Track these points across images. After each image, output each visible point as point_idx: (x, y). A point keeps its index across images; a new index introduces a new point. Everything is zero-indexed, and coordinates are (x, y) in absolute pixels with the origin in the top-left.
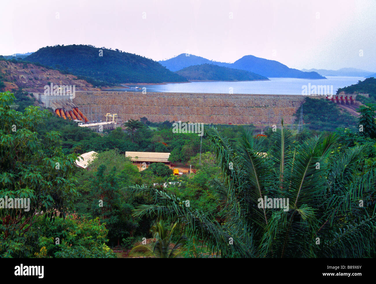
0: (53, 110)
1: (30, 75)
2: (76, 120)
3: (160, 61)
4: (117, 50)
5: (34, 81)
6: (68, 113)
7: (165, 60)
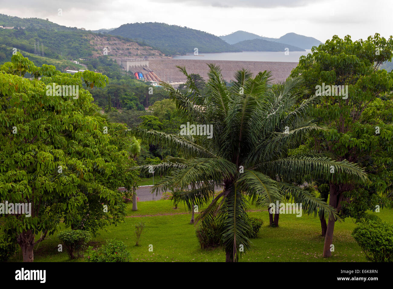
0: (132, 73)
1: (113, 46)
2: (152, 81)
3: (220, 36)
4: (186, 27)
5: (117, 50)
6: (145, 76)
7: (224, 35)
